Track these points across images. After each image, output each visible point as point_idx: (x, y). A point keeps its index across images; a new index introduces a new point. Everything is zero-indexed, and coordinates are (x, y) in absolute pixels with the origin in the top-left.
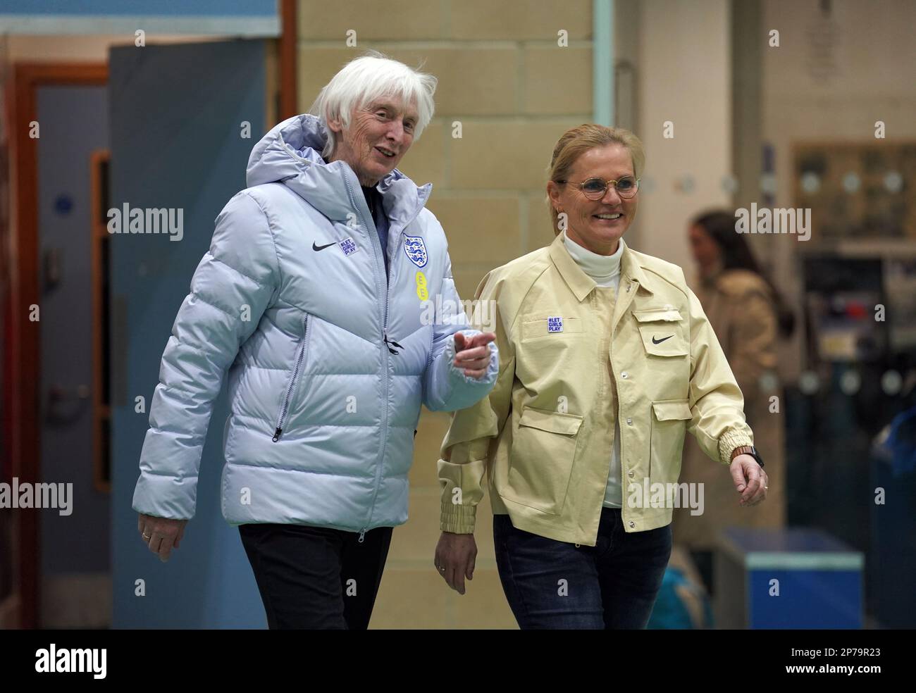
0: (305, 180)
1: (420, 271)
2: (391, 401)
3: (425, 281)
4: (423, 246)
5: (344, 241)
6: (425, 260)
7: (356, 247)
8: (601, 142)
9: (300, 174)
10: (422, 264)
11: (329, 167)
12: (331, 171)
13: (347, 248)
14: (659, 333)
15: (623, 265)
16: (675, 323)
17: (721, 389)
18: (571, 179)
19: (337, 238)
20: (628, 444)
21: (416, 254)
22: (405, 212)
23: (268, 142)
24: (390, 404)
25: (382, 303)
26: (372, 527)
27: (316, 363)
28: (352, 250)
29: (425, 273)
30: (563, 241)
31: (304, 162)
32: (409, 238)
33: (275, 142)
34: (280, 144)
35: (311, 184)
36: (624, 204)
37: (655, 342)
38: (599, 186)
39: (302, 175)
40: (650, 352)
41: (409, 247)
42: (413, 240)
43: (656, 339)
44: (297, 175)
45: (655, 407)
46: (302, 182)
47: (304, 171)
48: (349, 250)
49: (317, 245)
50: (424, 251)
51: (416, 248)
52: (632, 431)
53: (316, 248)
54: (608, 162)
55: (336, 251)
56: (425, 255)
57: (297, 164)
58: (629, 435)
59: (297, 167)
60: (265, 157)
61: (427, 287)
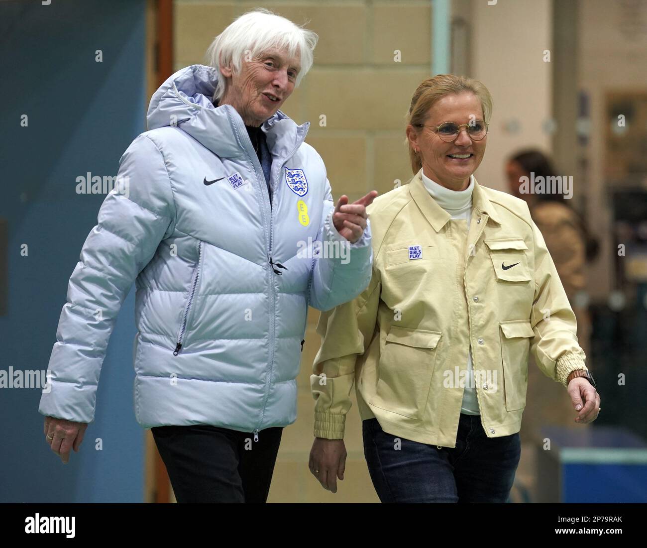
0: (196, 123)
1: (301, 200)
2: (278, 316)
3: (306, 209)
4: (304, 177)
5: (232, 176)
6: (306, 190)
7: (243, 180)
8: (455, 91)
9: (192, 117)
10: (303, 193)
11: (217, 111)
12: (218, 114)
13: (236, 182)
14: (508, 260)
15: (474, 199)
16: (521, 251)
17: (558, 314)
18: (428, 123)
19: (225, 173)
20: (480, 361)
21: (297, 185)
22: (285, 148)
23: (163, 91)
24: (277, 318)
25: (267, 230)
26: (264, 427)
27: (209, 285)
28: (239, 184)
29: (306, 202)
30: (421, 179)
31: (195, 107)
32: (291, 171)
33: (169, 90)
34: (174, 92)
35: (201, 126)
36: (474, 146)
37: (505, 268)
38: (453, 130)
39: (194, 119)
40: (500, 277)
41: (290, 179)
42: (295, 172)
43: (505, 265)
44: (189, 119)
45: (503, 326)
46: (193, 125)
47: (195, 115)
48: (237, 184)
49: (208, 180)
50: (305, 182)
51: (297, 179)
52: (483, 349)
53: (207, 183)
54: (460, 108)
55: (225, 185)
56: (306, 185)
57: (189, 109)
58: (481, 353)
59: (189, 112)
60: (161, 104)
61: (308, 213)
